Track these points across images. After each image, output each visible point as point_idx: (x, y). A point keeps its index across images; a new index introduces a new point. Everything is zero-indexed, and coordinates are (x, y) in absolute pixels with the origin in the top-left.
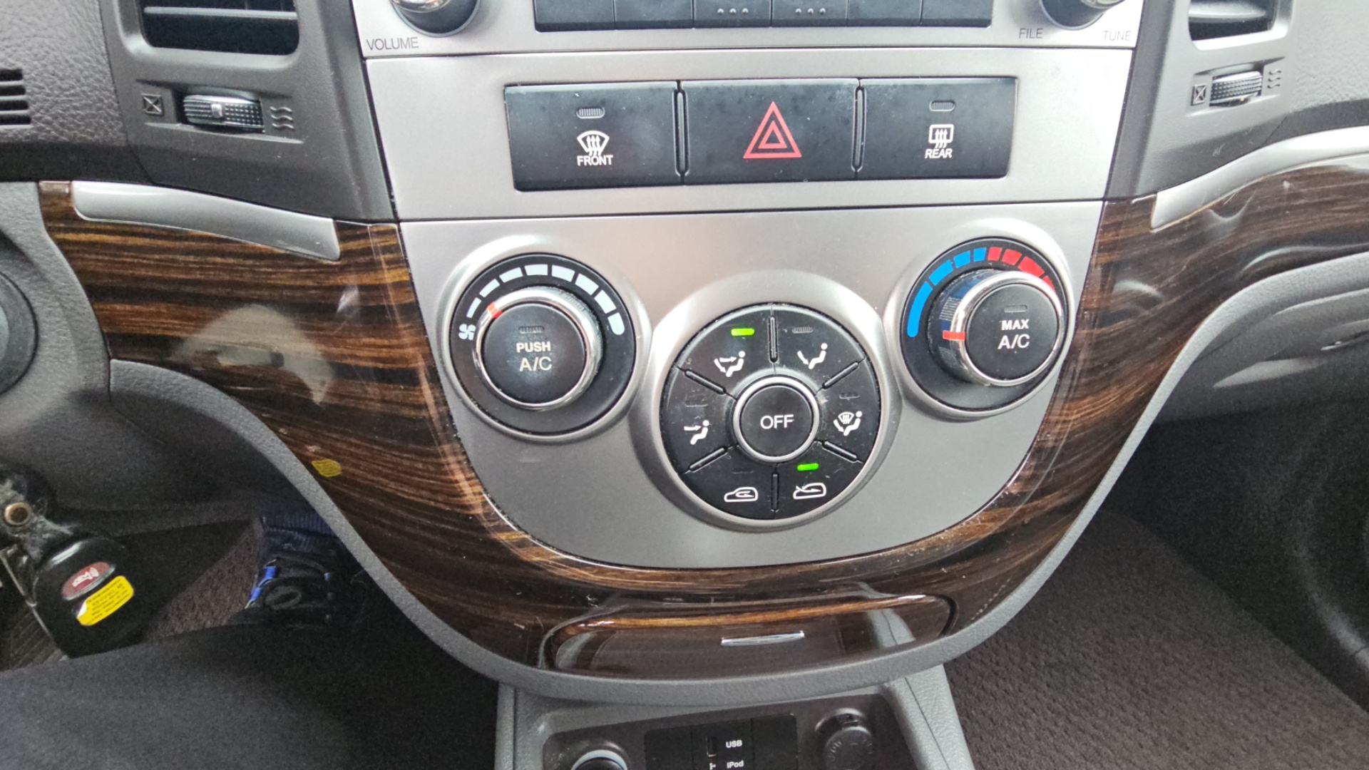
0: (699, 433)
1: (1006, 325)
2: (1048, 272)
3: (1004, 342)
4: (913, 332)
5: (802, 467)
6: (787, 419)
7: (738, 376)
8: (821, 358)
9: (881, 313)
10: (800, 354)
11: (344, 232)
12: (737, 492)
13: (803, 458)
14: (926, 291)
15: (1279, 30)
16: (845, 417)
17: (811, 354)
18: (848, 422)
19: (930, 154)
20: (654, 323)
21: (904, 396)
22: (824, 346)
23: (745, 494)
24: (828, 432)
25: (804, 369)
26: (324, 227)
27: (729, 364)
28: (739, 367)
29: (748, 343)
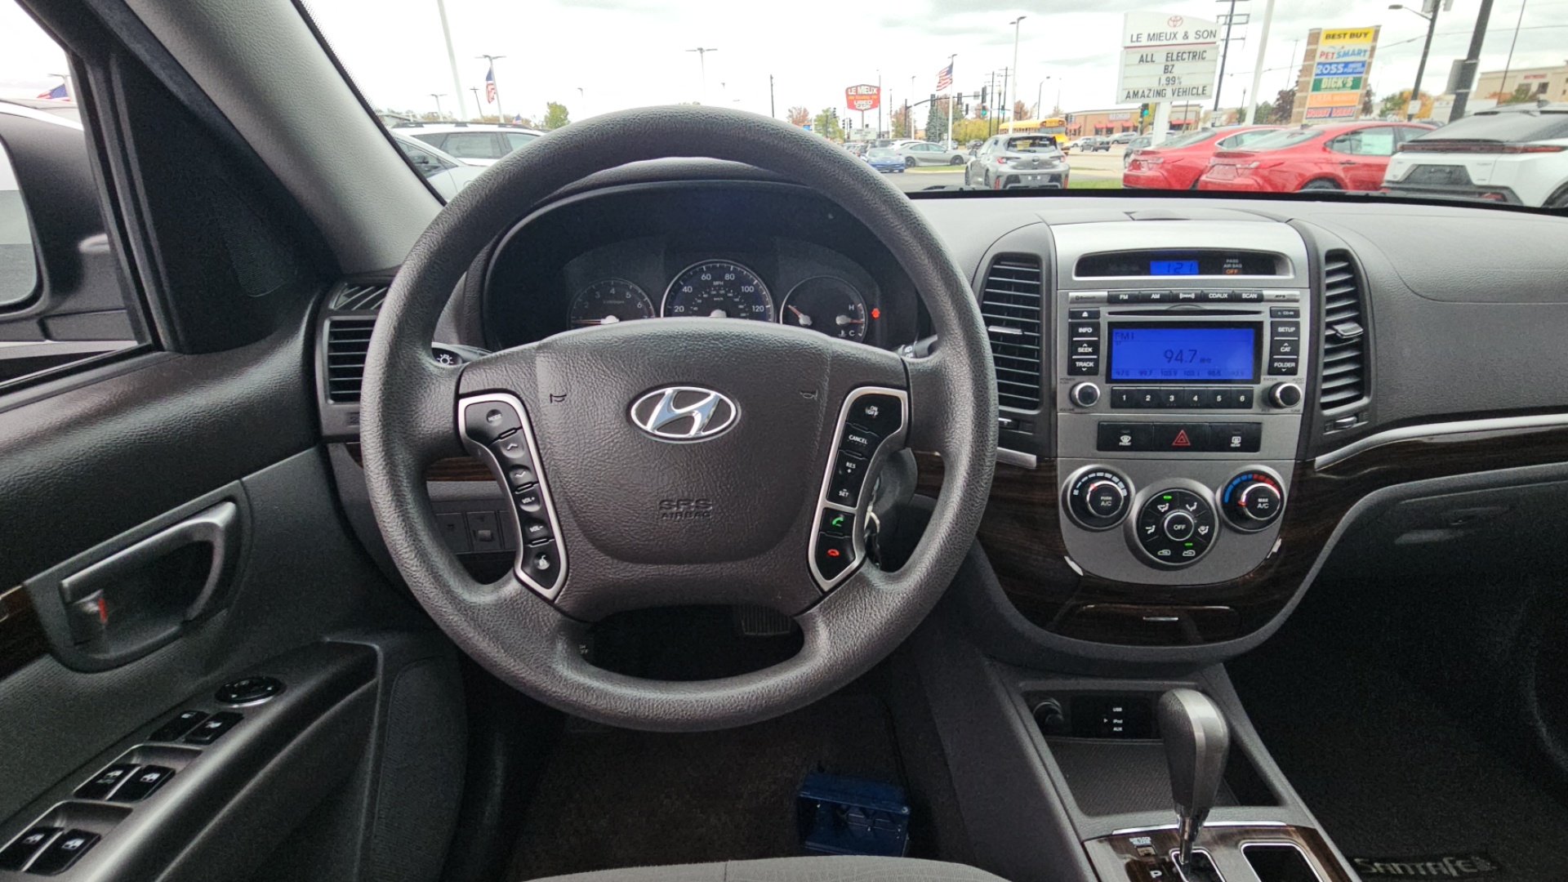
0: (1151, 530)
1: (1260, 500)
2: (1275, 484)
3: (1260, 506)
4: (1226, 500)
5: (1187, 544)
6: (1183, 527)
7: (1166, 512)
8: (1194, 507)
9: (1215, 492)
10: (1187, 506)
11: (1038, 460)
12: (1163, 551)
13: (1187, 541)
14: (1231, 487)
15: (1365, 401)
16: (1202, 528)
17: (1191, 505)
18: (1204, 530)
19: (1232, 445)
20: (1137, 492)
21: (1222, 523)
22: (1196, 504)
23: (1166, 552)
24: (1196, 533)
25: (1189, 511)
26: (1032, 458)
27: (1163, 508)
28: (1166, 508)
29: (1168, 501)
